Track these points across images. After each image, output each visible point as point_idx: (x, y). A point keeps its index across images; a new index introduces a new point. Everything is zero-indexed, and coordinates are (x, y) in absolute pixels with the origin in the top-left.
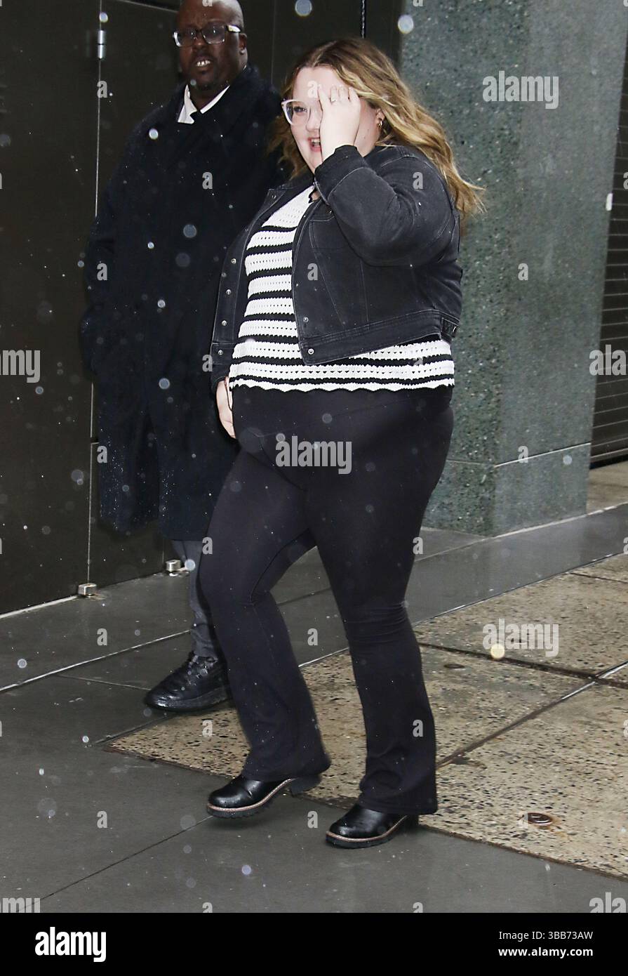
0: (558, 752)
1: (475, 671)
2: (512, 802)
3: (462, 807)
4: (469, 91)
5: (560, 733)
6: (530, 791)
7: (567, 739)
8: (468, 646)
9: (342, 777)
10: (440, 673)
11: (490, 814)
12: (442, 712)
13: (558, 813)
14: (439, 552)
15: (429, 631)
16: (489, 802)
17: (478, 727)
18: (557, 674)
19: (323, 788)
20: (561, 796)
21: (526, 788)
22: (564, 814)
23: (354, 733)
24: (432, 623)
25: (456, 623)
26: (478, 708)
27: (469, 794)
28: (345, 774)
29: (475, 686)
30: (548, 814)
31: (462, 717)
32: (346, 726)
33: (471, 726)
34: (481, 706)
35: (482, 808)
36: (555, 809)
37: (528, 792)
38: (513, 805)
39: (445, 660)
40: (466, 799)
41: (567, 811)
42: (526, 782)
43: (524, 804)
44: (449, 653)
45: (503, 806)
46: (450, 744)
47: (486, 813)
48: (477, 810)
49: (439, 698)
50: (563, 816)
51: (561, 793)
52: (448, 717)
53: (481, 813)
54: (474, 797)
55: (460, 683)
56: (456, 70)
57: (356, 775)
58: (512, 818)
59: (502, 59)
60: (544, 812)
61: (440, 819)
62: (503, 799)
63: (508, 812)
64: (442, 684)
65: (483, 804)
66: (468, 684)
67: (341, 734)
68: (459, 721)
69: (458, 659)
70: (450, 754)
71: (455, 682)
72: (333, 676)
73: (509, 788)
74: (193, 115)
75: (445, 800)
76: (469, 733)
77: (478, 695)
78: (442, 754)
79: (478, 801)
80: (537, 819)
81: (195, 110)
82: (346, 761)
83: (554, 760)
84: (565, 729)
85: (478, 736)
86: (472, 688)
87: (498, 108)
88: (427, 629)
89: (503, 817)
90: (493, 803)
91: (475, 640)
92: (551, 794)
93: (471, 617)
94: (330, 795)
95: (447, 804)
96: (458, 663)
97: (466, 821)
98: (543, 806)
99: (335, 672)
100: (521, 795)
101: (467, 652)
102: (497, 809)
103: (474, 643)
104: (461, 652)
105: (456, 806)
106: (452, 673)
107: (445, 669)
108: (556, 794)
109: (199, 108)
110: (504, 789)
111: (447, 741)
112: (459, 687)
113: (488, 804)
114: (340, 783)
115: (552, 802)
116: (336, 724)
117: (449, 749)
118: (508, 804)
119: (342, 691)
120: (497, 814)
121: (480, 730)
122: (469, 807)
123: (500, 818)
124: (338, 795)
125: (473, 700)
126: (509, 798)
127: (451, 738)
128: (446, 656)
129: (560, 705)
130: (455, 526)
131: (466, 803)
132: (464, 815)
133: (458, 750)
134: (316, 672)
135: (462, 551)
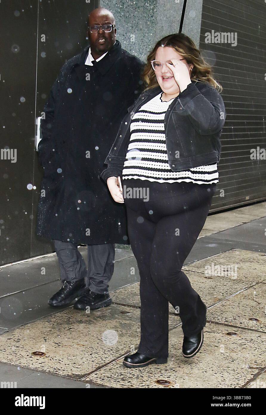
0: (173, 351)
1: (135, 315)
2: (151, 375)
3: (129, 378)
4: (130, 45)
5: (174, 343)
6: (160, 369)
7: (177, 345)
8: (132, 303)
9: (73, 365)
10: (119, 316)
11: (142, 381)
12: (120, 334)
13: (173, 380)
14: (118, 259)
15: (114, 296)
16: (141, 375)
17: (136, 341)
18: (172, 315)
19: (65, 370)
20: (174, 372)
21: (158, 369)
22: (175, 380)
23: (79, 344)
24: (115, 292)
25: (126, 292)
26: (137, 332)
27: (132, 372)
28: (74, 363)
29: (135, 322)
30: (169, 380)
31: (129, 336)
32: (75, 341)
33: (133, 340)
34: (138, 331)
35: (138, 378)
36: (171, 377)
37: (159, 370)
38: (152, 376)
39: (121, 310)
40: (131, 374)
41: (177, 378)
42: (158, 366)
43: (157, 376)
44: (123, 306)
45: (148, 377)
46: (124, 348)
47: (140, 380)
48: (136, 379)
49: (119, 327)
50: (175, 381)
51: (174, 370)
52: (122, 336)
53: (137, 381)
54: (135, 373)
55: (128, 320)
56: (123, 35)
57: (80, 364)
58: (152, 383)
59: (145, 31)
60: (166, 379)
61: (119, 384)
62: (148, 374)
63: (150, 380)
64: (120, 321)
65: (139, 376)
66: (132, 321)
67: (73, 345)
68: (127, 338)
69: (127, 309)
70: (123, 353)
71: (126, 320)
72: (69, 318)
73: (150, 368)
74: (92, 62)
75: (121, 375)
76: (132, 343)
77: (136, 326)
78: (120, 354)
79: (136, 375)
80: (163, 383)
81: (94, 60)
82: (75, 357)
83: (171, 355)
84: (176, 341)
85: (136, 345)
86: (134, 322)
87: (143, 53)
88: (113, 295)
89: (148, 382)
90: (143, 376)
91: (134, 300)
92: (169, 371)
93: (133, 289)
94: (68, 373)
95: (122, 376)
96: (127, 311)
97: (131, 384)
98: (166, 377)
99: (70, 316)
100: (156, 372)
101: (131, 306)
102: (145, 378)
103: (134, 302)
104: (128, 306)
105: (126, 377)
106: (124, 316)
107: (121, 314)
108: (172, 371)
109: (95, 59)
110: (148, 369)
111: (122, 347)
112: (127, 322)
113: (140, 376)
114: (72, 368)
115: (170, 375)
116: (70, 340)
117: (123, 351)
118: (150, 376)
119: (73, 324)
120: (145, 381)
121: (137, 342)
122: (132, 378)
123: (146, 382)
124: (72, 373)
125: (134, 328)
126: (150, 373)
127: (124, 346)
128: (121, 308)
129: (174, 330)
130: (126, 247)
131: (131, 376)
132: (130, 382)
133: (127, 351)
134: (61, 316)
135: (129, 259)
